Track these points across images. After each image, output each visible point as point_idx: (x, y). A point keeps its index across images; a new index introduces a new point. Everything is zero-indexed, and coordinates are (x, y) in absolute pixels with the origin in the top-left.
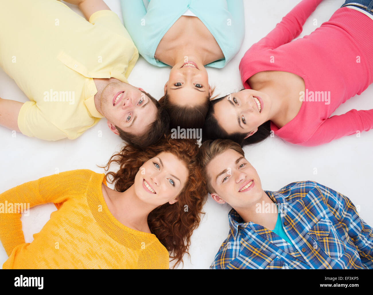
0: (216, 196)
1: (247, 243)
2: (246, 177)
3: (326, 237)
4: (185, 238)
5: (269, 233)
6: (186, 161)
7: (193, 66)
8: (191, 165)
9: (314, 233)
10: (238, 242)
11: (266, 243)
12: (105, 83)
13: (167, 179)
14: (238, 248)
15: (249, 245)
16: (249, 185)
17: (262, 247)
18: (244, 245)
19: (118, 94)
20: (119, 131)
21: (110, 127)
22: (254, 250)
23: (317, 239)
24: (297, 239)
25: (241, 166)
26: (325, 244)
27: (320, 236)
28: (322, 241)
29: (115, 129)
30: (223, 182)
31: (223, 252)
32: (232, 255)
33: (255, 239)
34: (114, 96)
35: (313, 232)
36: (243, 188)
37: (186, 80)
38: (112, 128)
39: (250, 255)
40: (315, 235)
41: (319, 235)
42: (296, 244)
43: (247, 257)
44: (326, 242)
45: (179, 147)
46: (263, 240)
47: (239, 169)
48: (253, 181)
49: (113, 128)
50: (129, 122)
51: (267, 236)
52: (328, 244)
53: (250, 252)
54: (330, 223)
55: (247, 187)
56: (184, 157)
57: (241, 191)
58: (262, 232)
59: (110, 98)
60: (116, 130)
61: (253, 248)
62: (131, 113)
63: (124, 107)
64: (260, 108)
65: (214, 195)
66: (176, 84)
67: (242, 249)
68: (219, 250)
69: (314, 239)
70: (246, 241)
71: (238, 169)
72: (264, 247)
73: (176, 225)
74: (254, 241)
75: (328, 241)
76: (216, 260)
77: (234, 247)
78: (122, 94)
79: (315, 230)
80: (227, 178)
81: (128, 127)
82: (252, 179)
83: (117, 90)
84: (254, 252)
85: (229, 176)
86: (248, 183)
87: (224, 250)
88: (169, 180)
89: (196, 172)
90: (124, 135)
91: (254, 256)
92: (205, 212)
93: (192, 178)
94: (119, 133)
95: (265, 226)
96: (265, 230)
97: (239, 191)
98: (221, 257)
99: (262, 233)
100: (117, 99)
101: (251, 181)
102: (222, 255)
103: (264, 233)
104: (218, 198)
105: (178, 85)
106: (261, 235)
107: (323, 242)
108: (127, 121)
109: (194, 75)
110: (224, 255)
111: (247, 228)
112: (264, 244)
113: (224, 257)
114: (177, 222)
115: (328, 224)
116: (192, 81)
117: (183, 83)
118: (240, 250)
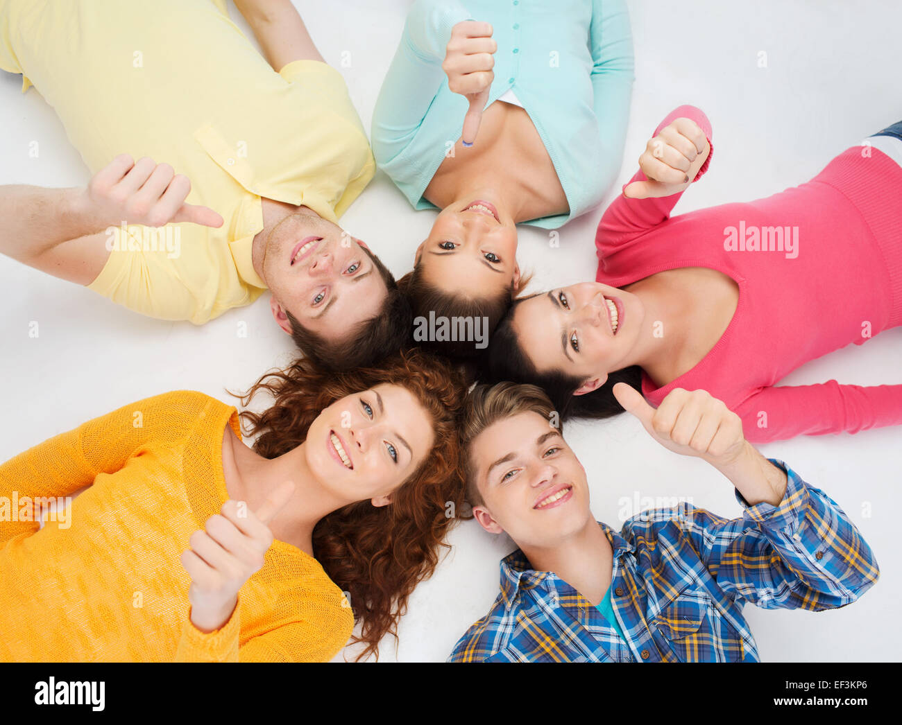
0: (484, 514)
1: (530, 621)
2: (555, 476)
3: (691, 633)
4: (395, 599)
5: (584, 608)
6: (434, 414)
7: (490, 212)
8: (442, 425)
9: (665, 623)
10: (511, 617)
11: (573, 627)
12: (284, 211)
13: (385, 442)
14: (509, 630)
15: (535, 627)
16: (559, 496)
17: (562, 637)
18: (524, 625)
19: (306, 240)
20: (292, 323)
21: (276, 314)
22: (543, 639)
23: (673, 638)
24: (638, 629)
25: (549, 453)
26: (688, 648)
27: (679, 632)
28: (682, 642)
29: (285, 319)
30: (504, 482)
31: (474, 637)
32: (493, 644)
33: (550, 616)
34: (296, 244)
35: (663, 621)
36: (544, 500)
37: (466, 239)
38: (278, 315)
39: (531, 650)
40: (668, 627)
41: (676, 629)
42: (633, 639)
43: (524, 653)
44: (692, 645)
45: (427, 379)
46: (570, 619)
47: (543, 457)
48: (570, 488)
49: (281, 316)
50: (318, 307)
51: (579, 613)
52: (696, 648)
53: (534, 644)
54: (706, 599)
55: (553, 499)
56: (432, 403)
57: (540, 506)
58: (571, 601)
59: (288, 247)
60: (288, 321)
61: (543, 634)
62: (327, 287)
63: (312, 270)
64: (616, 323)
65: (481, 512)
66: (444, 245)
67: (518, 635)
68: (467, 633)
69: (666, 637)
70: (530, 617)
71: (541, 457)
72: (568, 636)
73: (381, 560)
74: (547, 621)
75: (695, 642)
76: (455, 652)
77: (500, 629)
78: (315, 242)
79: (669, 616)
80: (514, 473)
81: (313, 318)
82: (569, 483)
83: (306, 232)
84: (543, 645)
85: (519, 470)
86: (559, 491)
87: (477, 632)
88: (389, 446)
89: (450, 442)
90: (303, 337)
91: (540, 652)
92: (451, 544)
93: (438, 454)
94: (292, 329)
95: (579, 590)
96: (579, 598)
97: (535, 507)
98: (468, 647)
99: (569, 605)
100: (303, 250)
101: (565, 489)
102: (470, 643)
103: (573, 605)
104: (487, 519)
105: (448, 247)
106: (568, 608)
107: (684, 645)
108: (313, 304)
109: (486, 230)
110: (476, 643)
111: (538, 589)
112: (568, 630)
113: (474, 646)
114: (383, 555)
115: (701, 602)
116: (479, 243)
117: (459, 245)
118: (511, 635)
